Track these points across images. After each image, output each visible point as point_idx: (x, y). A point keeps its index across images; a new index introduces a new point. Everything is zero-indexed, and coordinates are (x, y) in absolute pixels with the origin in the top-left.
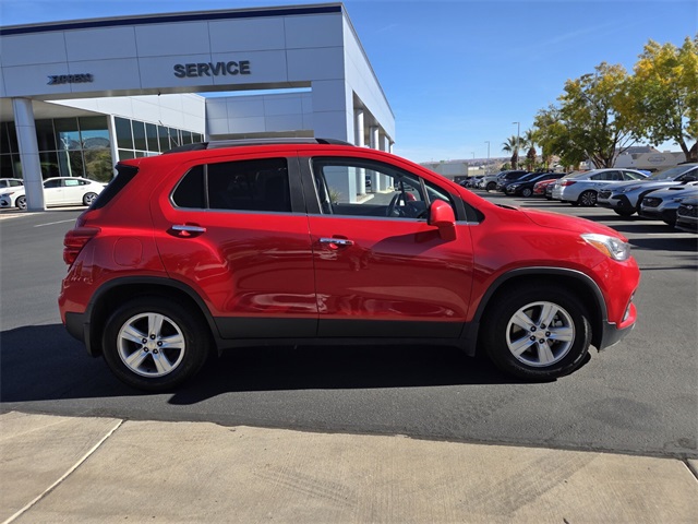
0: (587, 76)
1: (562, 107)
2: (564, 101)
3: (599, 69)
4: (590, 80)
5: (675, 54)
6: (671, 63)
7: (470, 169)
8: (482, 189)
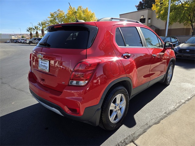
0: (56, 12)
1: (50, 20)
2: (50, 18)
3: (58, 11)
4: (56, 13)
5: (76, 10)
6: (76, 12)
7: (12, 37)
8: (26, 43)
